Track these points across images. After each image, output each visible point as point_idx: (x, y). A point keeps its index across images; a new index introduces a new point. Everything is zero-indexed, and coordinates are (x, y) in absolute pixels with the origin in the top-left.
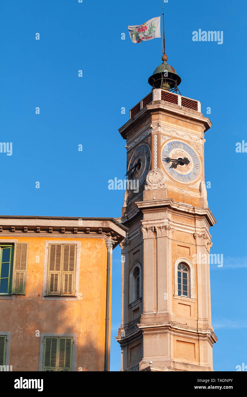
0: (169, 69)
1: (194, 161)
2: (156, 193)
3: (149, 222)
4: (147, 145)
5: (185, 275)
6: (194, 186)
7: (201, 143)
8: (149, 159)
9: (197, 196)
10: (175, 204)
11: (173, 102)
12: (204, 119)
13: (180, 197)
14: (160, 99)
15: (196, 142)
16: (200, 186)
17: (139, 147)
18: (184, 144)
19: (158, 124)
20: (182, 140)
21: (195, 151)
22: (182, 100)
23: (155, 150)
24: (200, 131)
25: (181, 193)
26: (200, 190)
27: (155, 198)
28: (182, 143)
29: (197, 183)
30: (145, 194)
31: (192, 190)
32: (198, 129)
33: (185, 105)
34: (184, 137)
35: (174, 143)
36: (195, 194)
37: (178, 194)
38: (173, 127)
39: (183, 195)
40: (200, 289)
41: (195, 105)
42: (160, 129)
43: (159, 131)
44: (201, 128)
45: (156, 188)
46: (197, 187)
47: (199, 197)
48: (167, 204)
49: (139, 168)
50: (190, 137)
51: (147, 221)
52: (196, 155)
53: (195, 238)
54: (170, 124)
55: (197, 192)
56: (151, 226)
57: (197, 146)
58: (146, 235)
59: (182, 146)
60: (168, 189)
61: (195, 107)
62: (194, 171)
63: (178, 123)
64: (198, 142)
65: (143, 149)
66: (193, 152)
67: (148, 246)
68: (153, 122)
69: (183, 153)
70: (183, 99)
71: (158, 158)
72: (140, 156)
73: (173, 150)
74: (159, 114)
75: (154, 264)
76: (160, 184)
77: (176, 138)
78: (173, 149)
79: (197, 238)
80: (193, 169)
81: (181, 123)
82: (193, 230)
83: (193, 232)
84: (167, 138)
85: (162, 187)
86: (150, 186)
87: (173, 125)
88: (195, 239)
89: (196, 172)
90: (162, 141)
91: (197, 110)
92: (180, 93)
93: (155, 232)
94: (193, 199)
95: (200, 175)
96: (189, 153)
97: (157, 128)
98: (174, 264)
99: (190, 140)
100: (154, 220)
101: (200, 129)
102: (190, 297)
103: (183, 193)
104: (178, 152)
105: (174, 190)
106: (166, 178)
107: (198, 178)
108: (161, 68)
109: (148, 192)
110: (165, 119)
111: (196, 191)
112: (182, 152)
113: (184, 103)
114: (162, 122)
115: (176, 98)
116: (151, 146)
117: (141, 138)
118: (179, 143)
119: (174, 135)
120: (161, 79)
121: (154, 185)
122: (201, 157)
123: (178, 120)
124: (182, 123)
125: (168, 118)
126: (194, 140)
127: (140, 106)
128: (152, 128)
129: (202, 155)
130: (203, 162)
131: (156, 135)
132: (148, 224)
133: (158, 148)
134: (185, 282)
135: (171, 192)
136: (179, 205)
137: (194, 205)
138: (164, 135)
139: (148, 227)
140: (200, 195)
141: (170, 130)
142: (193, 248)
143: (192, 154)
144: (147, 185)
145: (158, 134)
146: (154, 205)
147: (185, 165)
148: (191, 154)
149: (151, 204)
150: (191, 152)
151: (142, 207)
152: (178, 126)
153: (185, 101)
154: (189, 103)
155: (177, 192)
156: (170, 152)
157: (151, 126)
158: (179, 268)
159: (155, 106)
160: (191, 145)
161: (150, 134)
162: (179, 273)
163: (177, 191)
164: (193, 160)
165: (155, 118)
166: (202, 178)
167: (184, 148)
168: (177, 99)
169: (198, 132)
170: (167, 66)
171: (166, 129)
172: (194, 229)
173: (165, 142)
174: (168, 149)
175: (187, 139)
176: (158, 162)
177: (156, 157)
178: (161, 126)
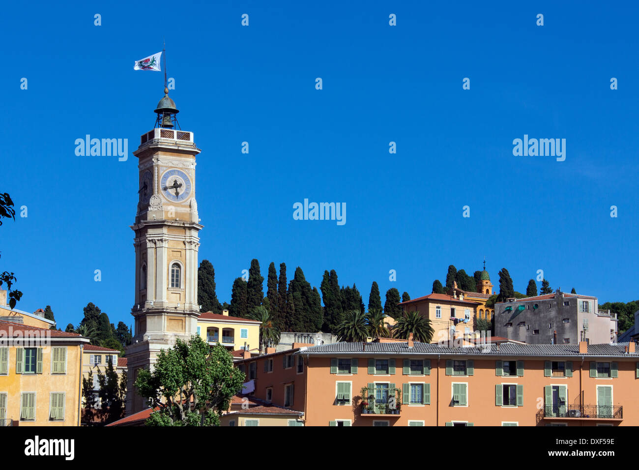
0: (169, 104)
1: (186, 183)
2: (157, 213)
3: (152, 236)
4: (151, 174)
5: (177, 271)
6: (185, 203)
9: (187, 211)
12: (196, 150)
14: (159, 137)
16: (190, 203)
17: (147, 172)
18: (178, 171)
19: (158, 159)
20: (176, 168)
21: (188, 175)
23: (155, 179)
26: (190, 206)
27: (155, 218)
28: (177, 171)
29: (188, 201)
30: (148, 213)
31: (185, 206)
32: (189, 157)
33: (180, 137)
34: (179, 165)
35: (170, 171)
38: (169, 159)
40: (188, 281)
41: (188, 135)
42: (159, 163)
44: (193, 157)
45: (156, 209)
46: (187, 204)
47: (189, 212)
49: (146, 190)
50: (184, 165)
51: (150, 235)
53: (184, 243)
54: (167, 157)
55: (187, 208)
56: (153, 238)
58: (149, 245)
59: (176, 173)
60: (165, 210)
61: (188, 138)
63: (173, 156)
64: (189, 167)
65: (148, 175)
67: (151, 253)
68: (154, 157)
70: (178, 133)
71: (158, 186)
73: (169, 177)
74: (159, 151)
75: (154, 266)
76: (159, 206)
77: (171, 167)
79: (187, 244)
80: (186, 190)
81: (176, 155)
82: (183, 239)
83: (184, 240)
84: (165, 168)
85: (160, 209)
86: (152, 207)
87: (169, 157)
88: (185, 245)
89: (187, 191)
90: (161, 172)
91: (190, 139)
93: (155, 243)
94: (184, 214)
95: (191, 193)
96: (182, 178)
97: (157, 162)
98: (168, 265)
99: (183, 167)
100: (155, 234)
102: (180, 288)
103: (176, 211)
104: (173, 179)
106: (163, 201)
108: (162, 103)
109: (151, 212)
110: (163, 154)
114: (161, 157)
115: (173, 133)
116: (153, 175)
117: (147, 165)
118: (174, 171)
119: (170, 165)
121: (155, 206)
123: (173, 153)
125: (165, 153)
127: (147, 137)
128: (153, 162)
129: (193, 177)
131: (157, 168)
132: (151, 237)
133: (158, 178)
134: (177, 276)
137: (185, 219)
138: (162, 166)
139: (150, 239)
140: (190, 210)
141: (167, 162)
142: (183, 252)
144: (150, 206)
145: (158, 166)
146: (155, 224)
147: (180, 188)
148: (184, 179)
150: (184, 176)
152: (173, 158)
154: (183, 135)
156: (167, 180)
157: (153, 160)
158: (172, 267)
159: (156, 146)
160: (183, 171)
161: (153, 166)
162: (173, 271)
165: (155, 154)
166: (192, 196)
167: (179, 175)
171: (164, 161)
172: (184, 237)
173: (163, 173)
174: (166, 177)
175: (181, 166)
176: (158, 189)
177: (156, 185)
178: (160, 160)
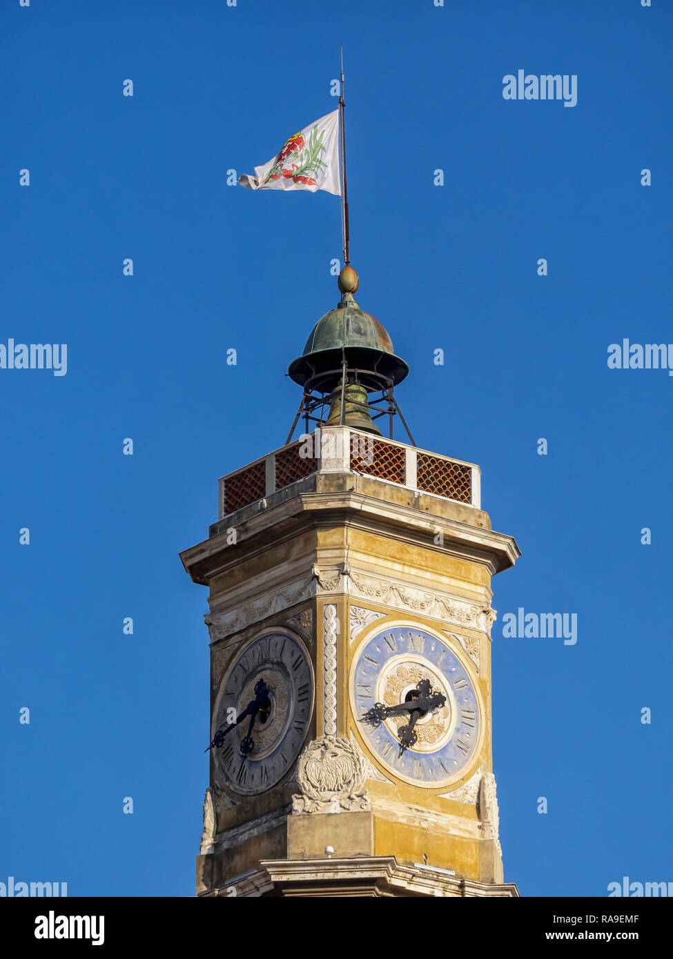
0: (369, 333)
1: (460, 701)
2: (336, 826)
4: (298, 639)
6: (460, 792)
7: (483, 628)
8: (306, 693)
9: (470, 833)
10: (400, 874)
11: (390, 473)
12: (495, 540)
13: (416, 840)
14: (346, 467)
15: (467, 625)
16: (480, 794)
17: (264, 638)
18: (427, 636)
19: (341, 565)
20: (418, 619)
21: (462, 658)
22: (420, 463)
23: (328, 664)
24: (479, 580)
25: (416, 824)
26: (479, 809)
27: (330, 849)
28: (419, 633)
29: (468, 783)
30: (295, 827)
31: (452, 808)
32: (472, 577)
33: (428, 482)
34: (428, 608)
35: (394, 632)
36: (462, 826)
37: (409, 830)
38: (388, 572)
39: (424, 833)
41: (463, 479)
42: (347, 585)
43: (342, 594)
44: (481, 571)
45: (334, 808)
46: (468, 797)
47: (478, 837)
48: (376, 875)
49: (264, 720)
50: (448, 609)
52: (465, 676)
54: (381, 562)
55: (468, 817)
57: (470, 641)
59: (420, 642)
60: (378, 815)
61: (463, 489)
62: (459, 736)
63: (407, 557)
64: (473, 624)
65: (279, 647)
66: (457, 662)
68: (320, 554)
69: (423, 669)
70: (422, 459)
71: (339, 696)
72: (267, 673)
73: (389, 662)
74: (343, 525)
76: (346, 795)
77: (400, 615)
78: (392, 659)
80: (457, 730)
81: (415, 557)
84: (370, 616)
85: (354, 808)
86: (310, 798)
87: (389, 564)
89: (465, 738)
90: (355, 629)
91: (470, 498)
92: (409, 434)
94: (456, 843)
95: (480, 750)
96: (443, 670)
97: (337, 580)
99: (448, 620)
101: (479, 575)
103: (424, 825)
104: (408, 667)
105: (394, 815)
106: (368, 770)
107: (475, 761)
108: (338, 327)
109: (306, 822)
110: (364, 544)
111: (465, 813)
112: (418, 667)
113: (424, 476)
114: (355, 559)
115: (399, 458)
116: (311, 642)
117: (270, 603)
118: (405, 631)
119: (394, 602)
120: (342, 373)
121: (327, 795)
122: (482, 682)
123: (406, 545)
124: (420, 555)
125: (374, 541)
126: (460, 619)
127: (263, 473)
128: (317, 577)
129: (487, 674)
130: (489, 698)
131: (333, 608)
133: (339, 658)
135: (386, 822)
136: (414, 875)
137: (462, 867)
138: (360, 605)
140: (480, 827)
141: (378, 588)
143: (452, 672)
144: (301, 793)
145: (341, 602)
146: (329, 876)
147: (429, 716)
148: (448, 673)
149: (317, 872)
150: (451, 666)
151: (284, 878)
152: (406, 569)
153: (429, 465)
154: (441, 473)
155: (404, 821)
156: (378, 671)
157: (316, 570)
159: (333, 500)
160: (448, 637)
161: (312, 602)
163: (403, 817)
164: (455, 694)
165: (329, 541)
166: (485, 762)
167: (427, 654)
168: (403, 463)
169: (472, 587)
170: (362, 321)
171: (368, 582)
173: (363, 632)
174: (375, 657)
175: (437, 615)
176: (340, 708)
177: (332, 690)
178: (352, 571)
